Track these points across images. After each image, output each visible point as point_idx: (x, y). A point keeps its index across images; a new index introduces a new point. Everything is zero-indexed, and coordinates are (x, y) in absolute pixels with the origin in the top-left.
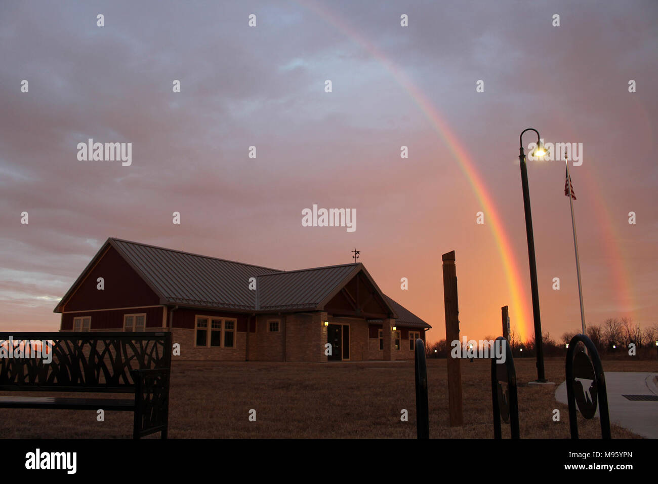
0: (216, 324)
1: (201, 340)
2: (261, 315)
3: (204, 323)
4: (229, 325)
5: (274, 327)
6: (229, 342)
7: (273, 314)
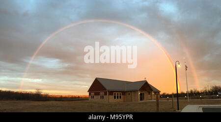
0: (118, 94)
1: (115, 98)
2: (127, 92)
3: (115, 94)
4: (120, 94)
5: (129, 94)
6: (120, 98)
7: (129, 92)
